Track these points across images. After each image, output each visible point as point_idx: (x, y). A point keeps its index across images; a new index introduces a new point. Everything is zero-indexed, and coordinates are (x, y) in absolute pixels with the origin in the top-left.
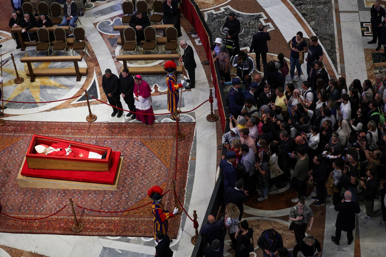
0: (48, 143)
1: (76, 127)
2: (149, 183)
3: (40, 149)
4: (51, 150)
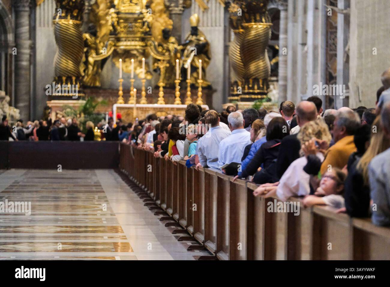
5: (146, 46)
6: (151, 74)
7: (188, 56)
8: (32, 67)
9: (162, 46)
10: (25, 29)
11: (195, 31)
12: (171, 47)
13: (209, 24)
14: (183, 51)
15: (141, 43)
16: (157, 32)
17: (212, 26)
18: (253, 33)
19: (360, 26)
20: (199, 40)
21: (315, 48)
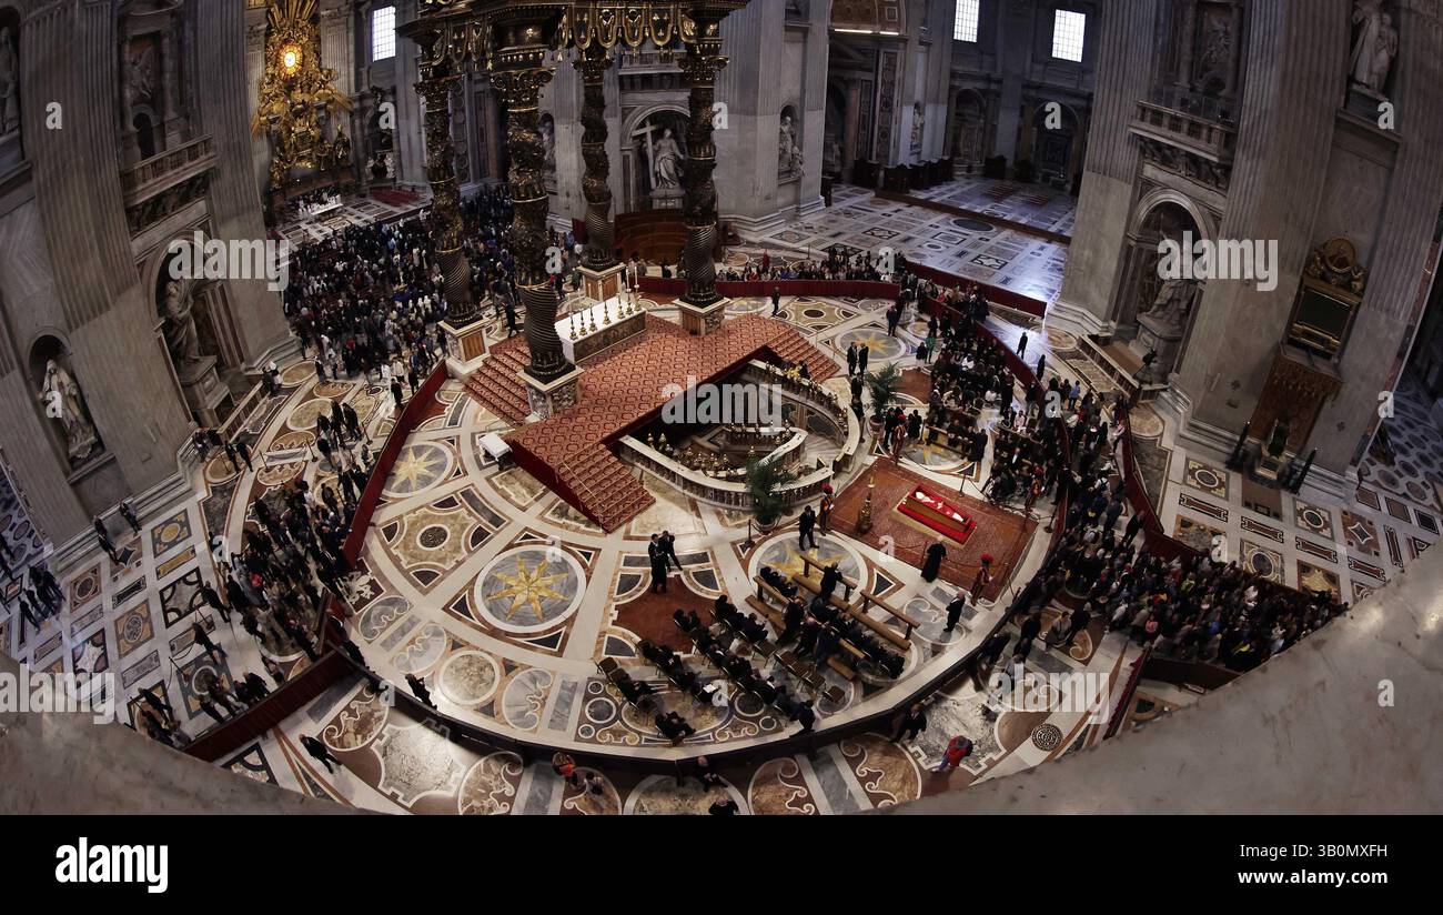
0: (927, 494)
1: (949, 491)
2: (983, 551)
3: (920, 495)
4: (928, 499)
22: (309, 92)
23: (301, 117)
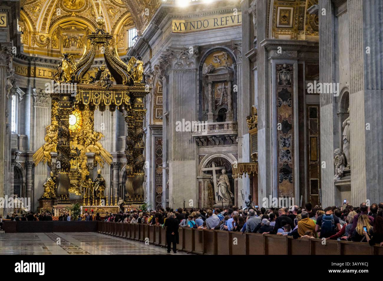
5: (79, 182)
6: (81, 193)
7: (96, 186)
8: (32, 191)
9: (86, 182)
10: (30, 176)
11: (99, 176)
12: (89, 182)
13: (104, 173)
14: (94, 184)
15: (77, 181)
16: (83, 176)
17: (105, 174)
18: (138, 177)
19: (174, 174)
20: (101, 180)
21: (150, 182)
22: (83, 144)
23: (74, 159)
